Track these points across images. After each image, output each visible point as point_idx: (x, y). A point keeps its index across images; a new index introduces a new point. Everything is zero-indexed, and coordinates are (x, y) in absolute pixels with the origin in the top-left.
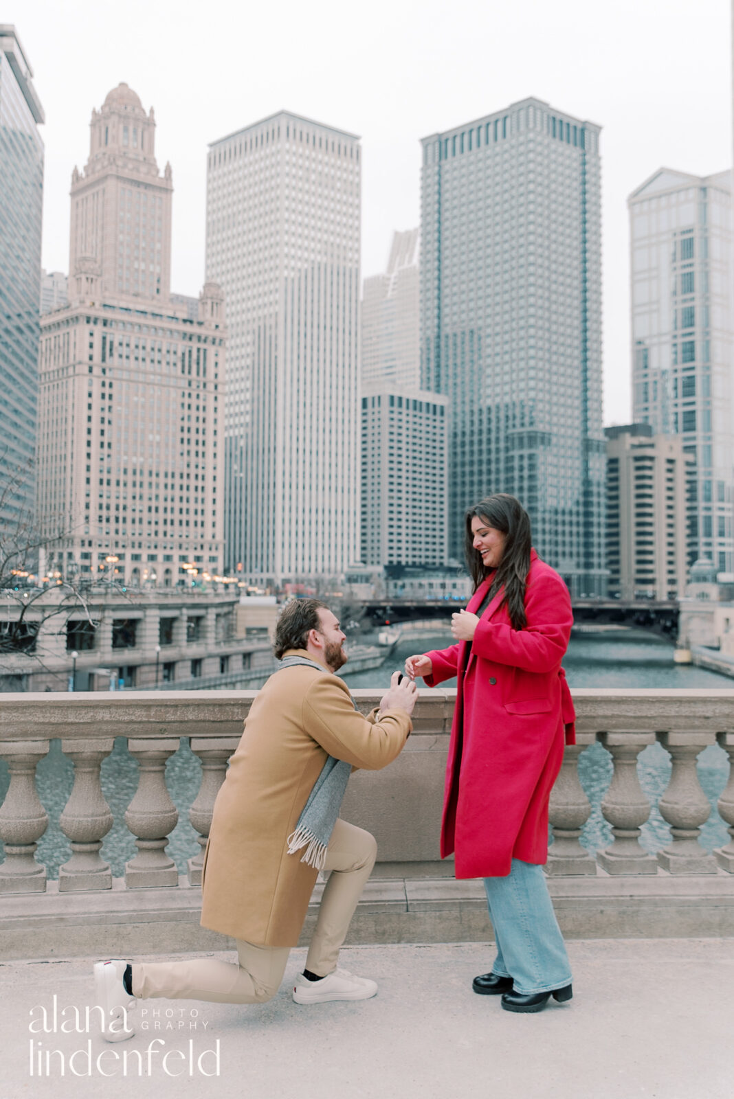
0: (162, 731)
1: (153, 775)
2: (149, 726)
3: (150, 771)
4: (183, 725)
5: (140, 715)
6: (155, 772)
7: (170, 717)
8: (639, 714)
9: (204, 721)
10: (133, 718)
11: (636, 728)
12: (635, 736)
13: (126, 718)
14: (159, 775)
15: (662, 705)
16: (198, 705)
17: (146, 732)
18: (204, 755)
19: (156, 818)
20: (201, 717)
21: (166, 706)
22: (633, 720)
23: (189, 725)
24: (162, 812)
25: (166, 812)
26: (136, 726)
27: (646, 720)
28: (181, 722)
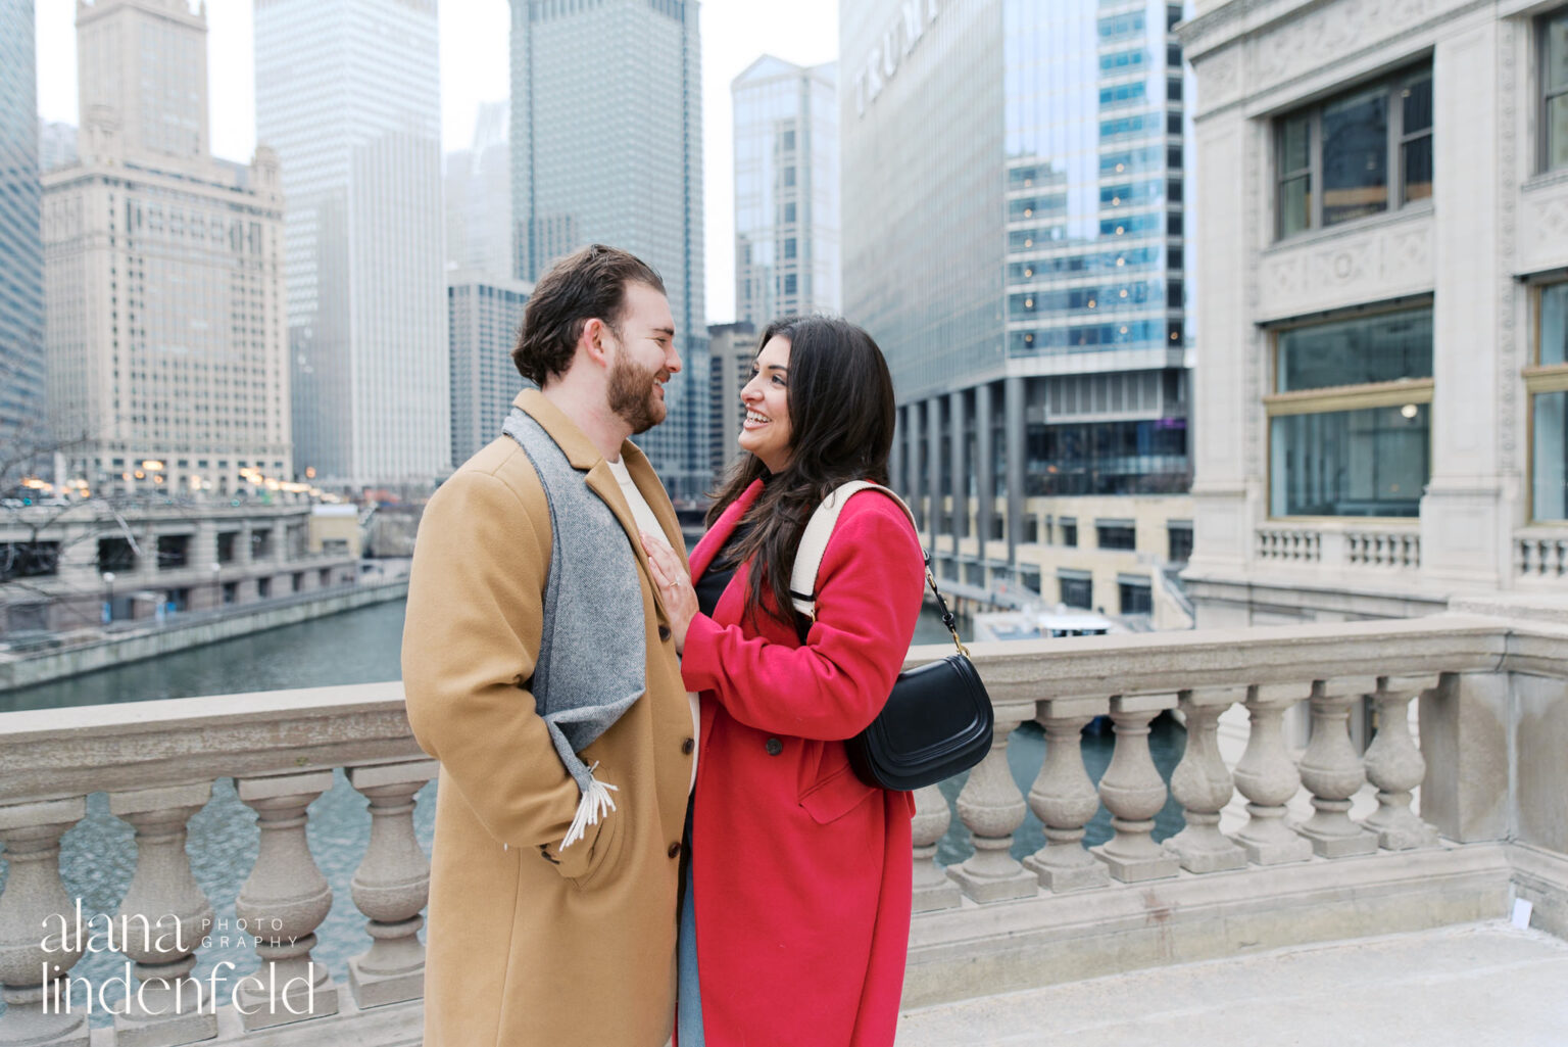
0: (299, 762)
1: (285, 834)
2: (277, 756)
3: (280, 829)
4: (339, 749)
5: (260, 738)
6: (288, 829)
7: (316, 737)
8: (1019, 679)
9: (375, 740)
10: (248, 745)
11: (1014, 698)
12: (1011, 709)
13: (235, 746)
14: (297, 833)
15: (1047, 665)
16: (365, 714)
17: (272, 766)
18: (375, 793)
19: (297, 908)
20: (371, 732)
21: (308, 719)
22: (1010, 688)
23: (349, 748)
24: (305, 896)
25: (312, 895)
26: (252, 758)
27: (1027, 687)
28: (335, 744)
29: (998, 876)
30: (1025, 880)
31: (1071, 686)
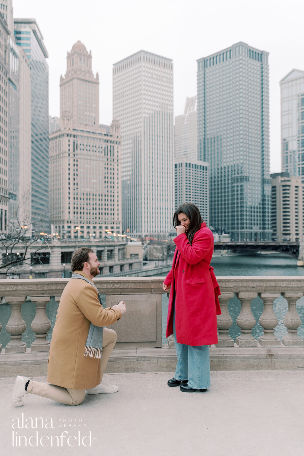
0: (43, 294)
1: (41, 310)
2: (38, 292)
3: (39, 309)
4: (51, 291)
5: (34, 287)
6: (41, 309)
7: (46, 288)
8: (227, 286)
9: (59, 290)
10: (32, 289)
11: (226, 291)
12: (226, 294)
13: (29, 289)
14: (43, 310)
15: (236, 283)
16: (56, 284)
17: (37, 294)
19: (42, 326)
20: (58, 288)
21: (44, 284)
22: (225, 288)
23: (53, 291)
24: (44, 324)
25: (45, 324)
26: (33, 292)
27: (230, 288)
28: (50, 290)
29: (222, 340)
30: (231, 342)
31: (244, 289)
